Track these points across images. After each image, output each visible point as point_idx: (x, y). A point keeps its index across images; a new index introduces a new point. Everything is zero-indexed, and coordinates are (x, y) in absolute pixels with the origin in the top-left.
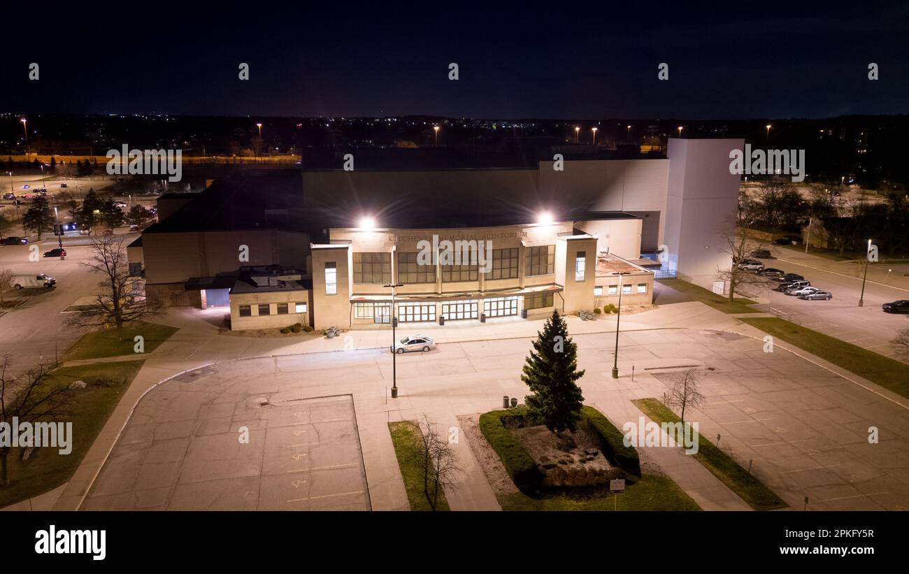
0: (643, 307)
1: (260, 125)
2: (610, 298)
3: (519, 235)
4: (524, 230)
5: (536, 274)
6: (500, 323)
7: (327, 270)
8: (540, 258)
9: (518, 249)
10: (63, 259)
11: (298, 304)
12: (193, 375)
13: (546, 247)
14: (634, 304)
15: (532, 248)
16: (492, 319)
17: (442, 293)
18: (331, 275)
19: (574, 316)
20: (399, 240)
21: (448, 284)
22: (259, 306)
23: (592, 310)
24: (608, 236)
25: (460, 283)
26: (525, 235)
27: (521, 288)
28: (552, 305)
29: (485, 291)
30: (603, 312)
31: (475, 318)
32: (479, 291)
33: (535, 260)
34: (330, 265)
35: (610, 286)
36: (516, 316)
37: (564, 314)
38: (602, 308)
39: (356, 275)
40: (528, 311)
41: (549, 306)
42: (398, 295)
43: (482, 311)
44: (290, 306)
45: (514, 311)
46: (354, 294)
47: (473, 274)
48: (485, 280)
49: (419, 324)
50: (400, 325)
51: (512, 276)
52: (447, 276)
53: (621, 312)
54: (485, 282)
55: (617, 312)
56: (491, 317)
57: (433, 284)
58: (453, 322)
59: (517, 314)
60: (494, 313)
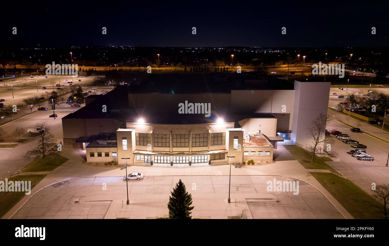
0: (267, 162)
1: (158, 55)
2: (252, 157)
3: (208, 128)
4: (210, 126)
5: (216, 145)
6: (197, 167)
7: (123, 140)
8: (218, 138)
9: (207, 134)
10: (55, 119)
11: (113, 153)
12: (60, 184)
13: (221, 134)
14: (263, 160)
15: (214, 134)
16: (195, 164)
17: (172, 152)
18: (125, 142)
19: (232, 165)
20: (154, 129)
21: (175, 148)
22: (98, 153)
23: (241, 162)
24: (260, 126)
25: (181, 148)
26: (211, 128)
27: (209, 151)
28: (224, 159)
29: (192, 152)
30: (247, 164)
31: (188, 163)
32: (189, 151)
33: (216, 139)
34: (125, 138)
35: (252, 152)
36: (206, 163)
37: (228, 163)
38: (247, 162)
39: (137, 142)
40: (212, 161)
41: (223, 159)
42: (153, 151)
43: (190, 160)
44: (110, 154)
45: (206, 161)
46: (136, 150)
47: (187, 144)
48: (192, 147)
49: (162, 164)
50: (154, 164)
51: (204, 145)
52: (175, 144)
53: (255, 164)
54: (192, 148)
55: (253, 164)
56: (195, 163)
57: (169, 148)
58: (177, 164)
59: (207, 162)
60: (196, 161)
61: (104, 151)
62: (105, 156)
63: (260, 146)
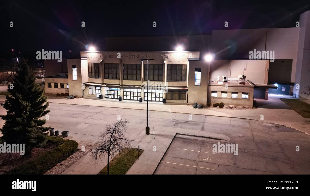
0: (244, 107)
3: (163, 57)
4: (166, 55)
5: (174, 80)
7: (73, 69)
8: (177, 71)
9: (163, 65)
13: (182, 66)
14: (238, 104)
15: (172, 65)
18: (75, 71)
19: (192, 106)
20: (104, 57)
21: (125, 81)
22: (54, 83)
23: (205, 104)
25: (132, 81)
26: (167, 57)
28: (185, 99)
30: (212, 106)
32: (141, 86)
33: (174, 72)
34: (74, 67)
35: (222, 92)
36: (161, 102)
37: (188, 104)
39: (90, 73)
41: (183, 99)
42: (104, 84)
44: (65, 85)
45: (161, 99)
46: (89, 83)
48: (144, 80)
49: (112, 100)
50: (104, 99)
52: (125, 76)
53: (224, 108)
55: (222, 107)
57: (118, 80)
58: (128, 101)
61: (60, 81)
62: (60, 88)
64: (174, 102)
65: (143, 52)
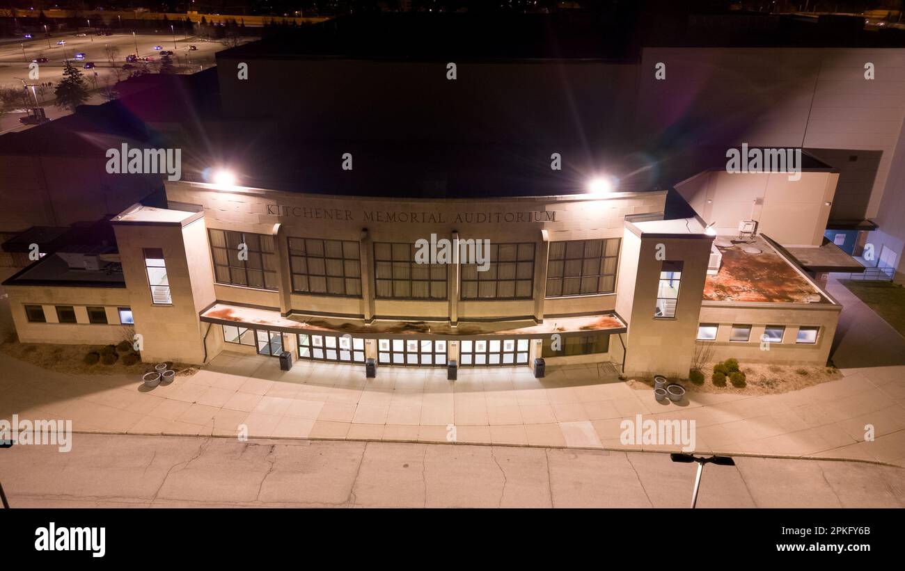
0: (804, 374)
2: (732, 348)
3: (537, 216)
4: (549, 208)
5: (572, 294)
6: (483, 387)
7: (149, 262)
8: (584, 262)
9: (535, 244)
11: (122, 308)
13: (601, 243)
14: (785, 363)
15: (567, 244)
16: (476, 371)
17: (375, 317)
18: (156, 270)
19: (642, 384)
20: (286, 214)
21: (384, 302)
22: (57, 307)
23: (685, 373)
24: (759, 202)
25: (411, 302)
26: (551, 217)
27: (536, 322)
28: (606, 350)
29: (459, 320)
30: (709, 380)
31: (442, 366)
32: (449, 320)
33: (572, 266)
34: (156, 254)
35: (734, 326)
36: (525, 369)
37: (624, 375)
38: (708, 370)
39: (219, 268)
40: (549, 362)
41: (598, 351)
42: (292, 311)
43: (454, 355)
44: (110, 313)
45: (522, 358)
46: (218, 302)
47: (438, 288)
48: (463, 299)
49: (331, 366)
50: (299, 368)
51: (519, 294)
52: (384, 288)
53: (749, 385)
54: (462, 303)
55: (740, 383)
56: (473, 365)
57: (357, 301)
58: (396, 370)
59: (527, 364)
60: (480, 359)
61: (82, 299)
62: (88, 322)
63: (777, 303)
64: (568, 363)
65: (460, 200)
